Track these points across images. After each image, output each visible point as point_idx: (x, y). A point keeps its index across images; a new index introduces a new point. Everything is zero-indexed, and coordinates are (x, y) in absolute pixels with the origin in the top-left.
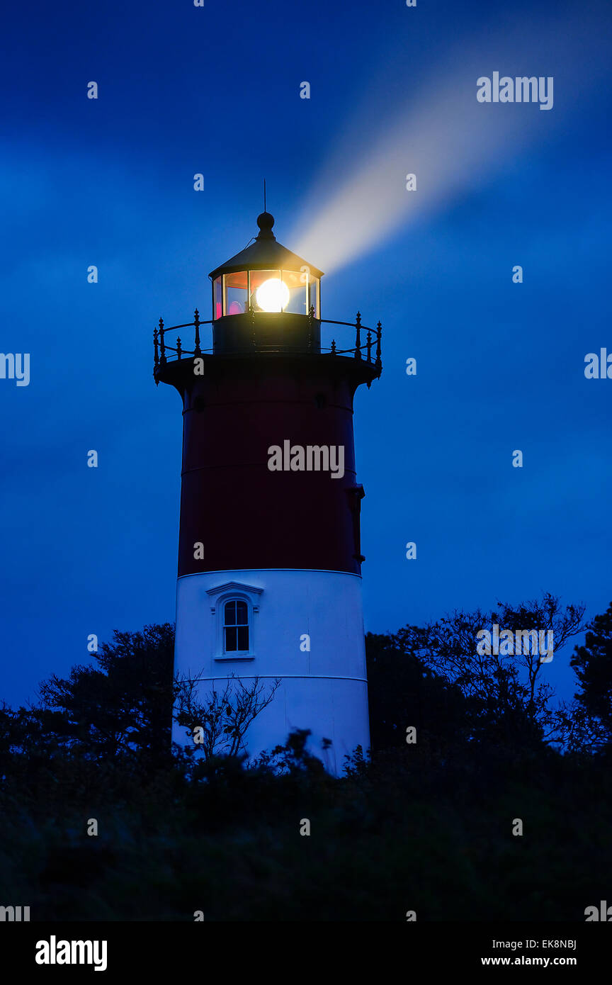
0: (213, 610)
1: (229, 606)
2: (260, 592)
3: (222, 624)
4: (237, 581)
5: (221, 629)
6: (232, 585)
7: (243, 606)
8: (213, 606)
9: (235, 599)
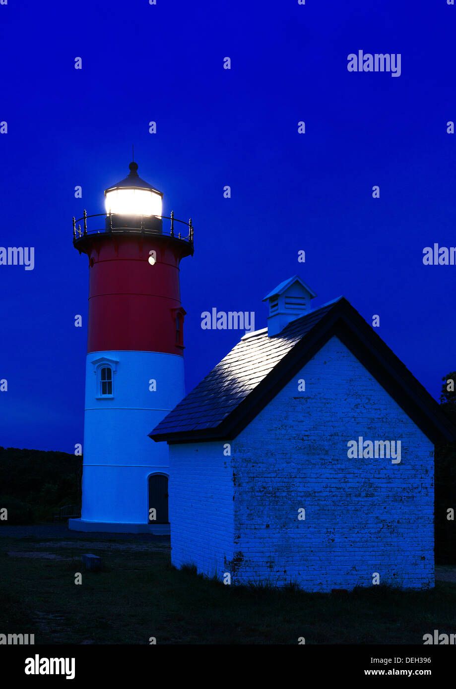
0: (95, 372)
1: (103, 371)
2: (117, 363)
3: (100, 379)
4: (106, 357)
5: (99, 382)
6: (103, 359)
7: (109, 370)
8: (95, 370)
9: (106, 367)
